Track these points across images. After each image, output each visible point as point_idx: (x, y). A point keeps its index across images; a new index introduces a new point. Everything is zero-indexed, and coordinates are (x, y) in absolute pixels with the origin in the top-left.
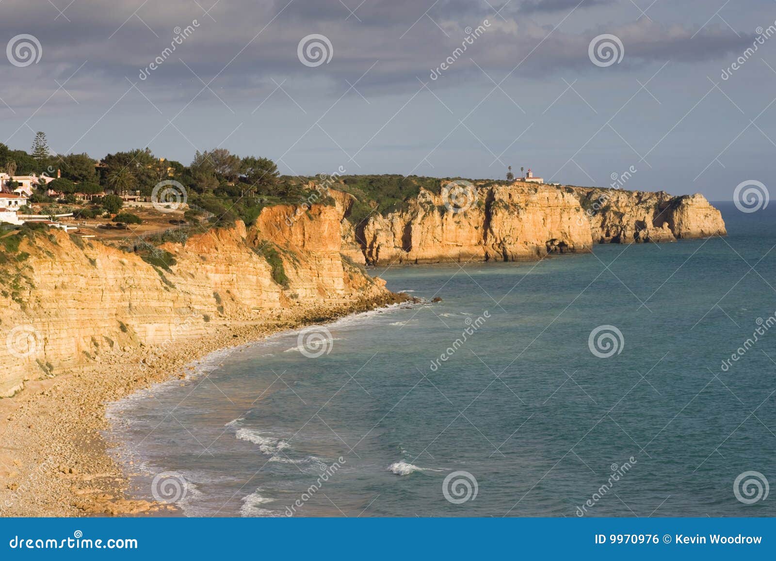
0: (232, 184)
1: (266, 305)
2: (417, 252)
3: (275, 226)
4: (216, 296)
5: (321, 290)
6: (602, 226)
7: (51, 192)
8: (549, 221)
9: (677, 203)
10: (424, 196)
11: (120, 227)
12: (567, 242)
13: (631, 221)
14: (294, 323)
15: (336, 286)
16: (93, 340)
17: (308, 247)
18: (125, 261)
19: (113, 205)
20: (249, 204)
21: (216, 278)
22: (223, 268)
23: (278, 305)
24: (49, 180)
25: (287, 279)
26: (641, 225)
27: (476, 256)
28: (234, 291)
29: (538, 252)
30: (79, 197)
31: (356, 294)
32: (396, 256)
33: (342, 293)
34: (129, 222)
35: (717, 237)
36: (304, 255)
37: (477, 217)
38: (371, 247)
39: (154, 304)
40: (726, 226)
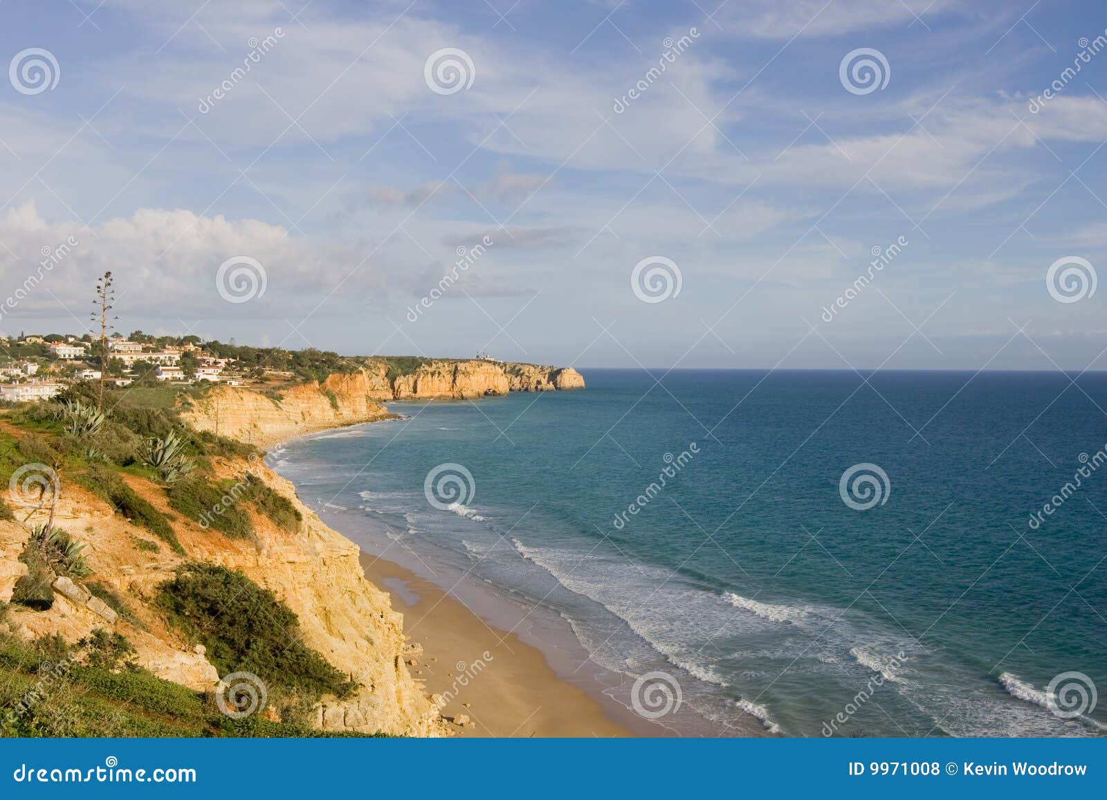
0: (317, 363)
1: (327, 418)
2: (419, 394)
3: (334, 383)
4: (302, 413)
5: (354, 412)
6: (520, 383)
7: (234, 366)
8: (488, 380)
9: (559, 372)
10: (424, 367)
11: (262, 382)
12: (496, 390)
13: (533, 381)
14: (337, 425)
15: (362, 410)
16: (240, 430)
17: (350, 392)
18: (258, 398)
19: (260, 373)
20: (323, 373)
21: (303, 406)
22: (306, 401)
23: (333, 418)
24: (232, 360)
25: (338, 406)
26: (539, 382)
27: (448, 397)
28: (311, 411)
29: (479, 395)
30: (246, 369)
31: (372, 413)
32: (409, 396)
33: (365, 413)
34: (265, 381)
35: (580, 389)
36: (348, 395)
37: (449, 378)
38: (397, 391)
39: (270, 416)
40: (585, 383)
